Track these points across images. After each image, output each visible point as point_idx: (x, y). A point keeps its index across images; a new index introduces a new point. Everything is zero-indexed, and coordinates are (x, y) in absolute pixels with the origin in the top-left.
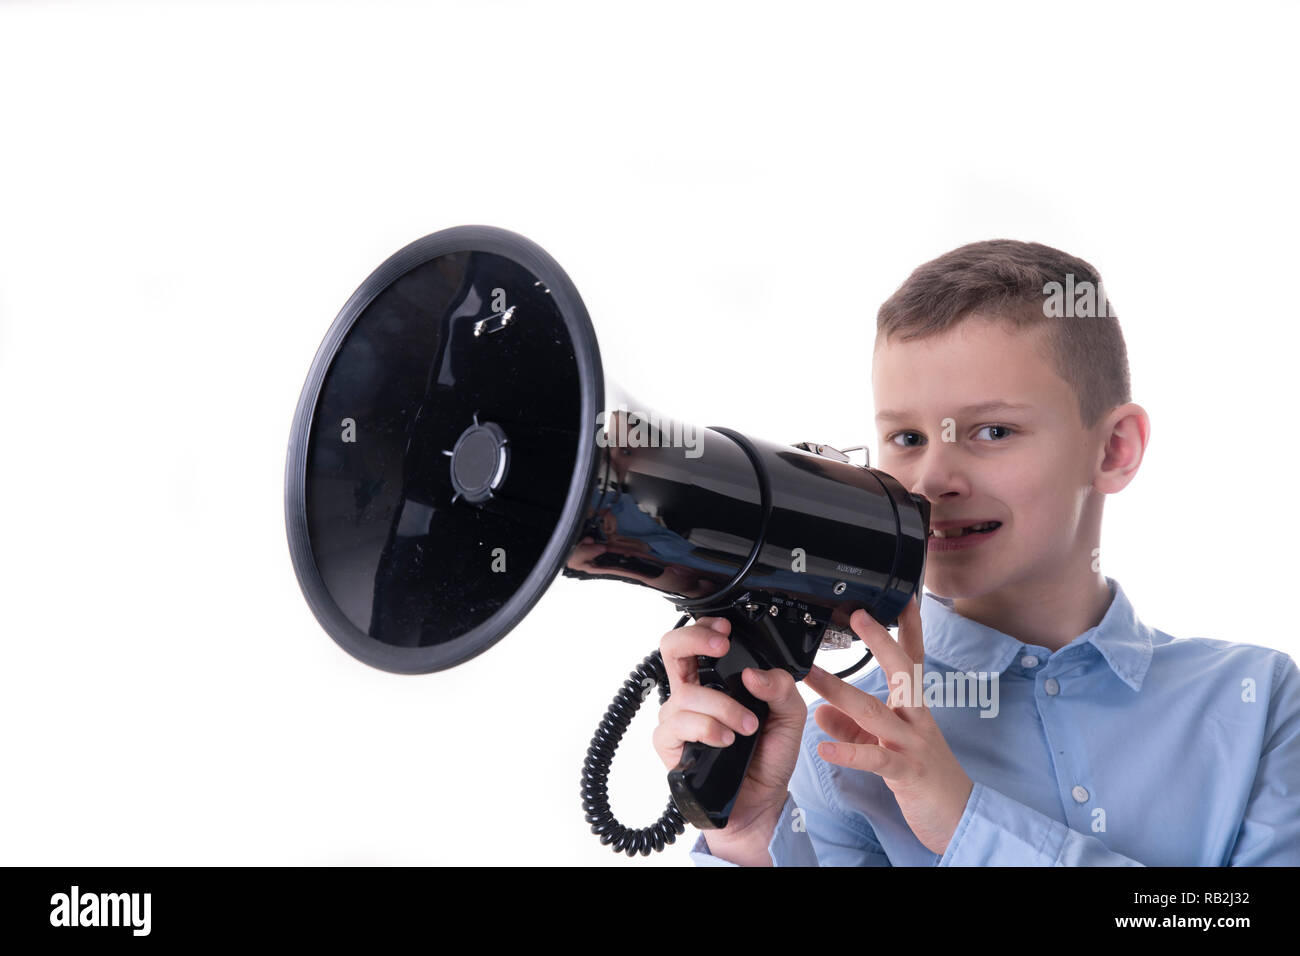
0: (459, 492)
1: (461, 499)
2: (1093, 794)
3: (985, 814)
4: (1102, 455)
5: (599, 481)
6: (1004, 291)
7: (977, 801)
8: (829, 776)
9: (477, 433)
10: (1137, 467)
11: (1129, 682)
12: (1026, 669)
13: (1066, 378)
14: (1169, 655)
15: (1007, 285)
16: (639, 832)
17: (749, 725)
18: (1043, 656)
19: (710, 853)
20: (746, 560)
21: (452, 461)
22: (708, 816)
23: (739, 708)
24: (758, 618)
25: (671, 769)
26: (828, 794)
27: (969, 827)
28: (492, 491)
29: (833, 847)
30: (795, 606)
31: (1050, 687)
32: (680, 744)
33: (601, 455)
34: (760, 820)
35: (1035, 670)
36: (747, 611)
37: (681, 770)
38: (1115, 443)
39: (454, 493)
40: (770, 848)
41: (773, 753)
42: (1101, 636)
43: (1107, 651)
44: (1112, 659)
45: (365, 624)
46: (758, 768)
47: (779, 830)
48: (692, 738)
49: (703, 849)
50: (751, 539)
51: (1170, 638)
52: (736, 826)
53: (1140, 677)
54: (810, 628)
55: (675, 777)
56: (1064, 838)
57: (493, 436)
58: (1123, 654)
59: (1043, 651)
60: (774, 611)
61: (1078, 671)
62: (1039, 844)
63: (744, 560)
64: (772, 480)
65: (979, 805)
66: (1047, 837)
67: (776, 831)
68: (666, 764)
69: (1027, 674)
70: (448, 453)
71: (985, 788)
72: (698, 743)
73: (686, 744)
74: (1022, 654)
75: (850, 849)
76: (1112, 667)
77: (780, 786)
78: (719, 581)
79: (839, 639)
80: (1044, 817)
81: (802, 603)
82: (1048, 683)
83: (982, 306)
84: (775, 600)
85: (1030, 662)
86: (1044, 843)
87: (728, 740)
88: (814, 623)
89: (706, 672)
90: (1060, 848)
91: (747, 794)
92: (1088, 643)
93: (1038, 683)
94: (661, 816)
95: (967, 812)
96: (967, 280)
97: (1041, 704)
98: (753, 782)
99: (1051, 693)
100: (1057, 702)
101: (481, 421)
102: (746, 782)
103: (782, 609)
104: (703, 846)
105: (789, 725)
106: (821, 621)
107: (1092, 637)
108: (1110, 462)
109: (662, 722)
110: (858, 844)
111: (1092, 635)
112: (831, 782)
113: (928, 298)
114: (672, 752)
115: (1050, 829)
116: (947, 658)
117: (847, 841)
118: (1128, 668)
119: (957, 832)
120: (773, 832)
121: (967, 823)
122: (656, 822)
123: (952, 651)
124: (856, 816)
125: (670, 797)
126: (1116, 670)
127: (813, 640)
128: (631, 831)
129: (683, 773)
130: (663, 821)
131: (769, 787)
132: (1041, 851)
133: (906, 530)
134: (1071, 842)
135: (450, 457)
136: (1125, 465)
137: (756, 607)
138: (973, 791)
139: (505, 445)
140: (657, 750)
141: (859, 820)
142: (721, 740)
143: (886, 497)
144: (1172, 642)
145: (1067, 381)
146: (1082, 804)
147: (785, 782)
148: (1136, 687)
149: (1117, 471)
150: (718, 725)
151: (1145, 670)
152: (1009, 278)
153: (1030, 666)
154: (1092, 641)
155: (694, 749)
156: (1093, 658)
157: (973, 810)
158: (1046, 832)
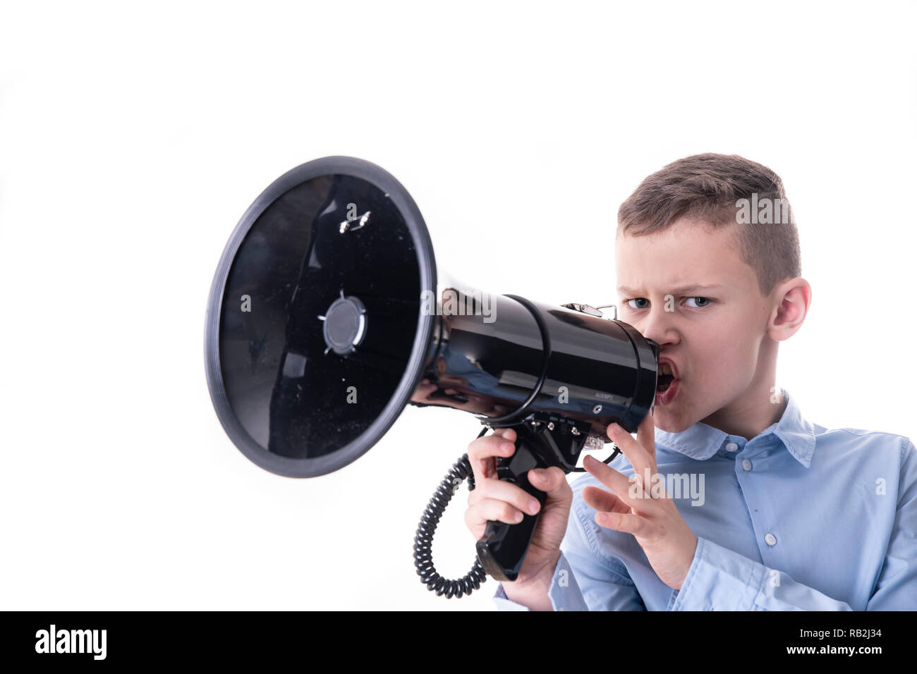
0: (330, 346)
1: (331, 351)
2: (779, 539)
3: (709, 560)
4: (775, 314)
5: (435, 339)
6: (706, 201)
7: (702, 551)
8: (594, 531)
9: (342, 305)
10: (802, 321)
11: (801, 461)
12: (729, 452)
13: (749, 261)
14: (825, 442)
15: (707, 196)
16: (455, 582)
17: (533, 508)
18: (740, 443)
19: (507, 598)
20: (532, 391)
21: (325, 324)
22: (504, 572)
23: (527, 495)
24: (540, 431)
25: (478, 539)
26: (593, 543)
27: (697, 570)
28: (355, 346)
29: (597, 582)
30: (566, 422)
31: (746, 465)
32: (485, 521)
33: (436, 320)
34: (541, 573)
35: (734, 454)
36: (532, 426)
37: (485, 541)
38: (786, 305)
39: (326, 346)
40: (549, 594)
41: (549, 527)
42: (782, 429)
43: (786, 439)
44: (790, 445)
45: (264, 441)
46: (539, 538)
47: (555, 579)
48: (493, 518)
49: (502, 594)
50: (536, 375)
51: (825, 430)
52: (524, 578)
53: (809, 458)
54: (576, 437)
55: (481, 545)
56: (763, 574)
57: (355, 307)
58: (797, 441)
59: (741, 439)
60: (551, 426)
61: (765, 454)
62: (746, 579)
63: (531, 391)
64: (551, 332)
65: (703, 554)
66: (752, 574)
67: (553, 581)
68: (475, 535)
69: (730, 456)
70: (322, 318)
71: (705, 540)
72: (498, 522)
73: (489, 522)
74: (727, 442)
75: (607, 584)
76: (790, 451)
77: (554, 549)
78: (511, 406)
79: (595, 443)
80: (748, 560)
81: (571, 420)
82: (744, 462)
83: (689, 212)
84: (552, 418)
85: (732, 448)
86: (750, 579)
87: (518, 519)
88: (579, 434)
89: (501, 469)
90: (761, 582)
91: (531, 555)
92: (773, 434)
93: (737, 462)
94: (470, 570)
95: (695, 559)
96: (679, 192)
97: (740, 477)
98: (536, 547)
99: (746, 469)
100: (752, 476)
101: (346, 295)
102: (531, 547)
103: (557, 425)
104: (502, 593)
105: (561, 506)
106: (584, 432)
107: (775, 429)
108: (781, 318)
109: (471, 506)
110: (613, 579)
111: (775, 428)
112: (595, 536)
113: (652, 204)
114: (479, 527)
115: (753, 569)
116: (673, 445)
117: (607, 578)
118: (800, 451)
119: (689, 573)
120: (551, 582)
121: (696, 567)
122: (467, 575)
123: (677, 440)
124: (613, 559)
125: (477, 556)
126: (792, 453)
127: (578, 445)
128: (449, 581)
129: (487, 542)
130: (472, 574)
131: (548, 550)
132: (748, 584)
133: (643, 365)
134: (768, 577)
135: (322, 321)
136: (793, 321)
137: (538, 424)
138: (698, 544)
139: (364, 314)
140: (468, 525)
141: (614, 562)
142: (514, 519)
143: (630, 342)
144: (826, 433)
145: (749, 264)
146: (772, 546)
147: (558, 546)
148: (806, 464)
149: (786, 325)
150: (512, 508)
151: (811, 453)
152: (710, 191)
153: (732, 451)
154: (776, 432)
155: (494, 526)
156: (776, 445)
157: (700, 558)
158: (750, 570)
